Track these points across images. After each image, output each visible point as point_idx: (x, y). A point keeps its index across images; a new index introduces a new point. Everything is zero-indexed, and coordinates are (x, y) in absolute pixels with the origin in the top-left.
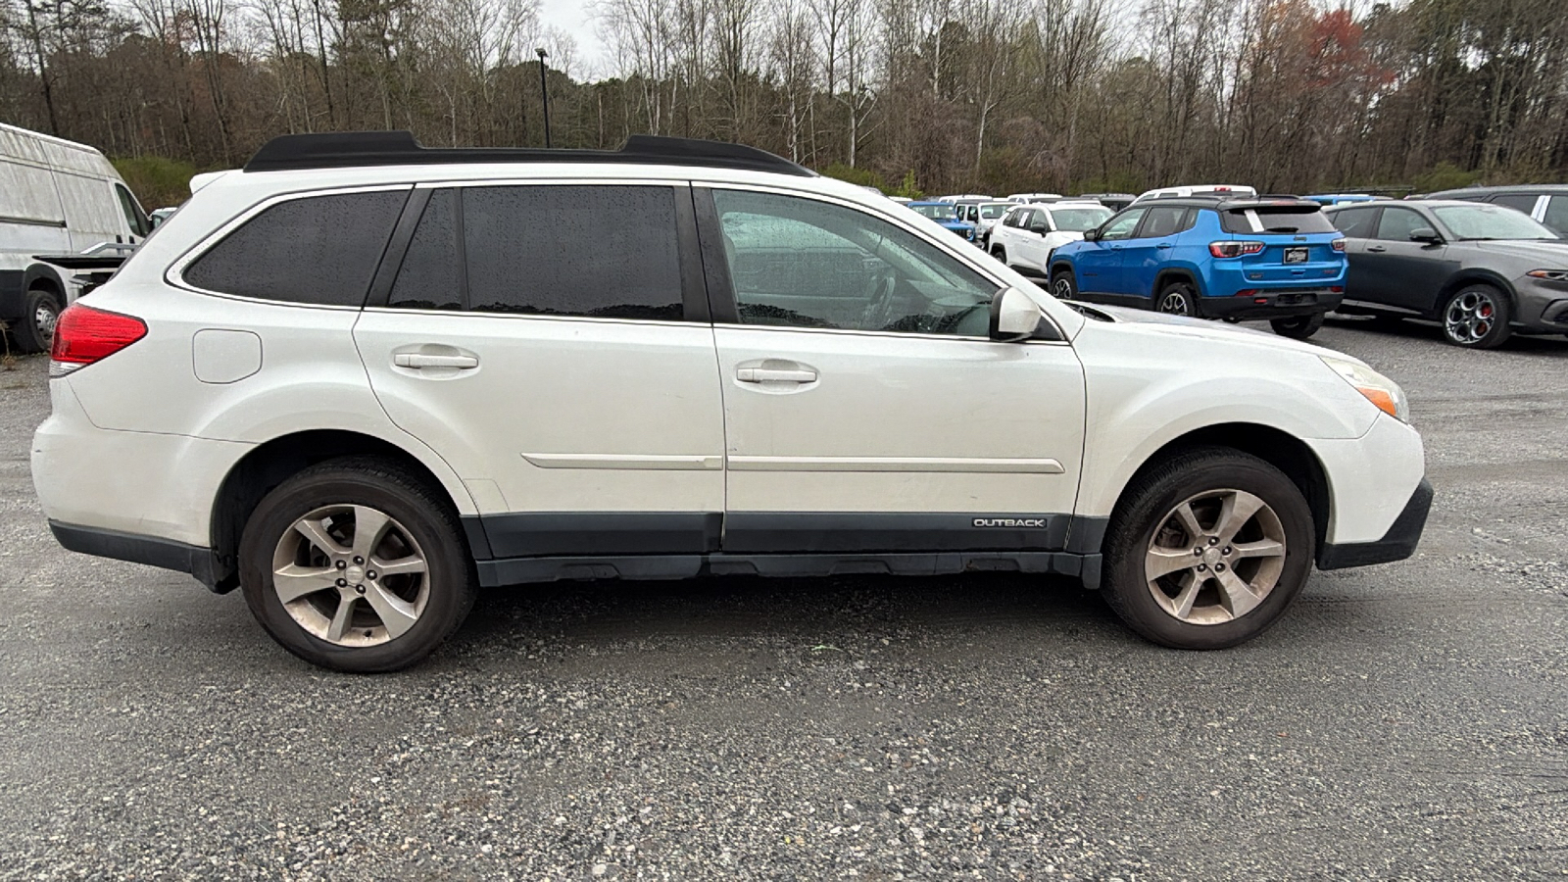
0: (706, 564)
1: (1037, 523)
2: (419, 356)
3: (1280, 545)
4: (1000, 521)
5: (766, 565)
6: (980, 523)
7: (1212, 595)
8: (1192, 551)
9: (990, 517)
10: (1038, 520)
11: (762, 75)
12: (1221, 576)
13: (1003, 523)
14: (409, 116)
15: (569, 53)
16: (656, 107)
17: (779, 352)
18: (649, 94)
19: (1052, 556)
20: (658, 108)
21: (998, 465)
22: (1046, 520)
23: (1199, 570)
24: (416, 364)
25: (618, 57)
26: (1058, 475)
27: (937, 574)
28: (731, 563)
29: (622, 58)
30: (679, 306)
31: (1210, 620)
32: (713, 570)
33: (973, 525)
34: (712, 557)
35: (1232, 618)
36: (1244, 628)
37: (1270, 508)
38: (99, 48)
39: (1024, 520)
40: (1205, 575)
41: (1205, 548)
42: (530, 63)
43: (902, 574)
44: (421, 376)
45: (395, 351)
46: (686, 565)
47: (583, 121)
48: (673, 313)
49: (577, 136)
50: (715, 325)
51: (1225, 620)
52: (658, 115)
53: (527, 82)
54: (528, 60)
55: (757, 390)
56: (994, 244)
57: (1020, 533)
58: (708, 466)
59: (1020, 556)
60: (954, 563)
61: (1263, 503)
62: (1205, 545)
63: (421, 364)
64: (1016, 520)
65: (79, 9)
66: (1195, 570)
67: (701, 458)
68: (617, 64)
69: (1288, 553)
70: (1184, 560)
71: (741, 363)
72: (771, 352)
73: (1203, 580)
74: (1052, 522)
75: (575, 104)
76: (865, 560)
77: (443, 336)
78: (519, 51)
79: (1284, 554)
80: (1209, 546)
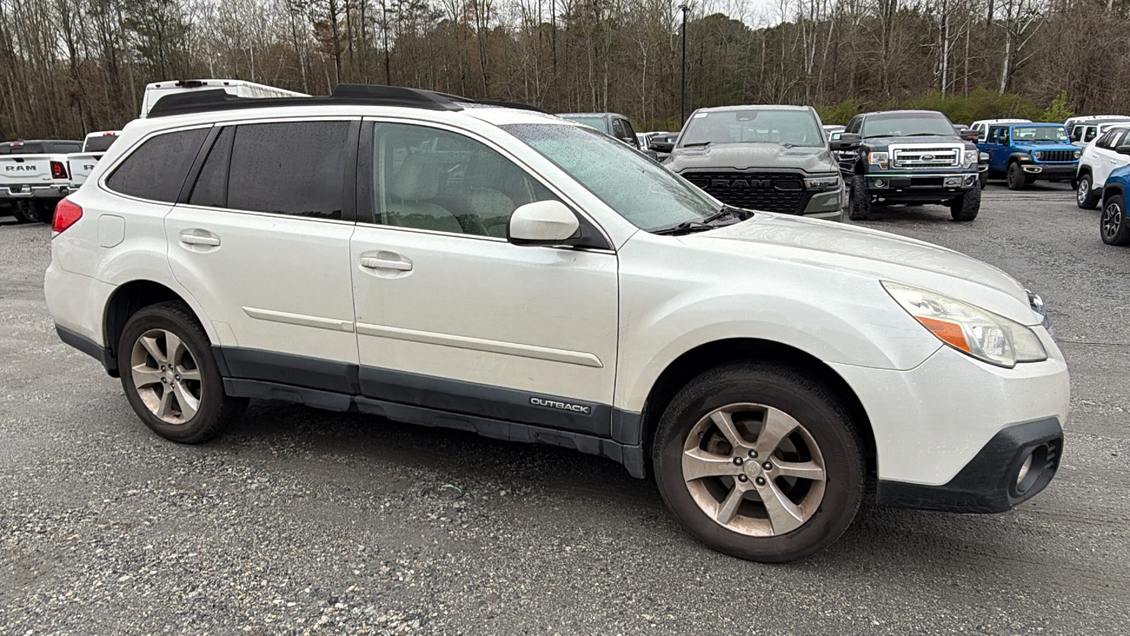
0: (353, 403)
1: (582, 409)
2: (192, 237)
3: (820, 469)
4: (552, 403)
5: (390, 410)
6: (536, 401)
7: (753, 507)
8: (731, 460)
9: (544, 398)
10: (584, 406)
11: (922, 10)
12: (761, 490)
13: (554, 404)
14: (606, 65)
15: (745, 5)
16: (812, 46)
17: (388, 246)
18: (808, 33)
19: (601, 441)
20: (814, 46)
21: (548, 354)
22: (590, 407)
23: (740, 479)
24: (190, 242)
25: (779, 5)
26: (597, 369)
27: (511, 440)
28: (372, 405)
29: (784, 5)
30: (339, 212)
31: (751, 532)
32: (361, 408)
33: (530, 402)
34: (357, 398)
35: (773, 534)
36: (782, 547)
37: (805, 430)
38: (420, 31)
39: (572, 404)
40: (747, 486)
41: (744, 460)
42: (713, 16)
43: (486, 435)
44: (193, 249)
45: (182, 233)
46: (340, 402)
47: (750, 61)
48: (336, 215)
49: (743, 75)
50: (358, 224)
51: (765, 534)
52: (813, 52)
53: (708, 32)
54: (710, 14)
55: (372, 274)
56: (1083, 165)
57: (568, 415)
58: (345, 328)
59: (575, 436)
60: (524, 433)
61: (797, 424)
62: (745, 457)
63: (194, 242)
64: (565, 403)
65: (413, 6)
66: (737, 480)
67: (340, 322)
68: (779, 10)
69: (828, 480)
70: (720, 467)
71: (363, 253)
72: (383, 245)
73: (743, 490)
74: (596, 410)
75: (744, 47)
76: (457, 418)
77: (205, 224)
78: (703, 6)
79: (824, 479)
80: (748, 457)
